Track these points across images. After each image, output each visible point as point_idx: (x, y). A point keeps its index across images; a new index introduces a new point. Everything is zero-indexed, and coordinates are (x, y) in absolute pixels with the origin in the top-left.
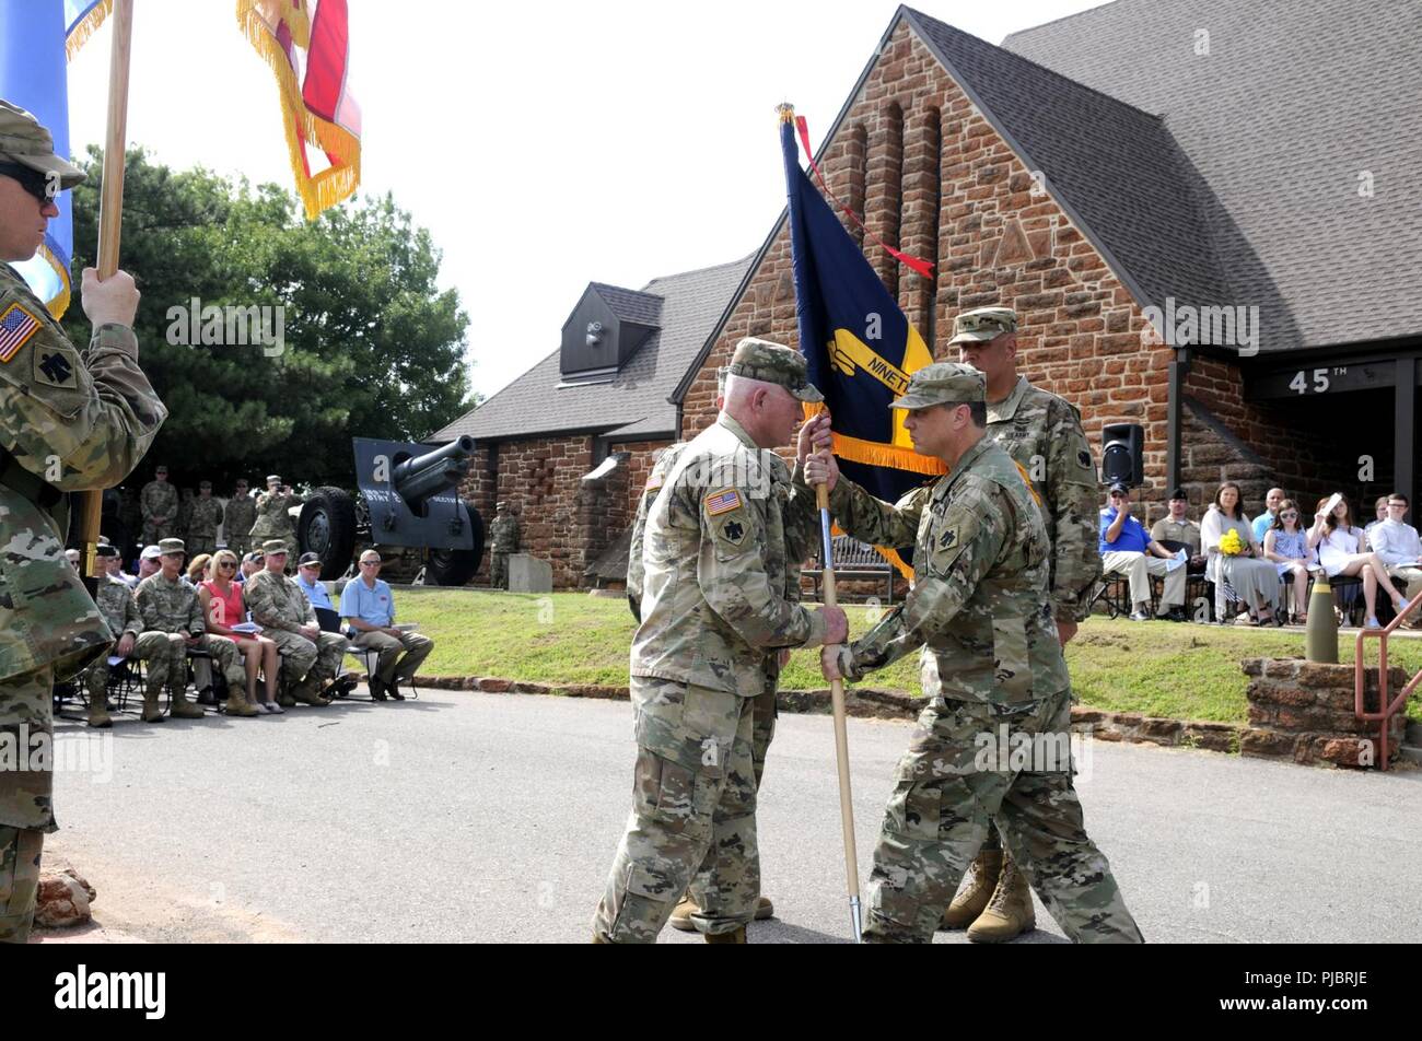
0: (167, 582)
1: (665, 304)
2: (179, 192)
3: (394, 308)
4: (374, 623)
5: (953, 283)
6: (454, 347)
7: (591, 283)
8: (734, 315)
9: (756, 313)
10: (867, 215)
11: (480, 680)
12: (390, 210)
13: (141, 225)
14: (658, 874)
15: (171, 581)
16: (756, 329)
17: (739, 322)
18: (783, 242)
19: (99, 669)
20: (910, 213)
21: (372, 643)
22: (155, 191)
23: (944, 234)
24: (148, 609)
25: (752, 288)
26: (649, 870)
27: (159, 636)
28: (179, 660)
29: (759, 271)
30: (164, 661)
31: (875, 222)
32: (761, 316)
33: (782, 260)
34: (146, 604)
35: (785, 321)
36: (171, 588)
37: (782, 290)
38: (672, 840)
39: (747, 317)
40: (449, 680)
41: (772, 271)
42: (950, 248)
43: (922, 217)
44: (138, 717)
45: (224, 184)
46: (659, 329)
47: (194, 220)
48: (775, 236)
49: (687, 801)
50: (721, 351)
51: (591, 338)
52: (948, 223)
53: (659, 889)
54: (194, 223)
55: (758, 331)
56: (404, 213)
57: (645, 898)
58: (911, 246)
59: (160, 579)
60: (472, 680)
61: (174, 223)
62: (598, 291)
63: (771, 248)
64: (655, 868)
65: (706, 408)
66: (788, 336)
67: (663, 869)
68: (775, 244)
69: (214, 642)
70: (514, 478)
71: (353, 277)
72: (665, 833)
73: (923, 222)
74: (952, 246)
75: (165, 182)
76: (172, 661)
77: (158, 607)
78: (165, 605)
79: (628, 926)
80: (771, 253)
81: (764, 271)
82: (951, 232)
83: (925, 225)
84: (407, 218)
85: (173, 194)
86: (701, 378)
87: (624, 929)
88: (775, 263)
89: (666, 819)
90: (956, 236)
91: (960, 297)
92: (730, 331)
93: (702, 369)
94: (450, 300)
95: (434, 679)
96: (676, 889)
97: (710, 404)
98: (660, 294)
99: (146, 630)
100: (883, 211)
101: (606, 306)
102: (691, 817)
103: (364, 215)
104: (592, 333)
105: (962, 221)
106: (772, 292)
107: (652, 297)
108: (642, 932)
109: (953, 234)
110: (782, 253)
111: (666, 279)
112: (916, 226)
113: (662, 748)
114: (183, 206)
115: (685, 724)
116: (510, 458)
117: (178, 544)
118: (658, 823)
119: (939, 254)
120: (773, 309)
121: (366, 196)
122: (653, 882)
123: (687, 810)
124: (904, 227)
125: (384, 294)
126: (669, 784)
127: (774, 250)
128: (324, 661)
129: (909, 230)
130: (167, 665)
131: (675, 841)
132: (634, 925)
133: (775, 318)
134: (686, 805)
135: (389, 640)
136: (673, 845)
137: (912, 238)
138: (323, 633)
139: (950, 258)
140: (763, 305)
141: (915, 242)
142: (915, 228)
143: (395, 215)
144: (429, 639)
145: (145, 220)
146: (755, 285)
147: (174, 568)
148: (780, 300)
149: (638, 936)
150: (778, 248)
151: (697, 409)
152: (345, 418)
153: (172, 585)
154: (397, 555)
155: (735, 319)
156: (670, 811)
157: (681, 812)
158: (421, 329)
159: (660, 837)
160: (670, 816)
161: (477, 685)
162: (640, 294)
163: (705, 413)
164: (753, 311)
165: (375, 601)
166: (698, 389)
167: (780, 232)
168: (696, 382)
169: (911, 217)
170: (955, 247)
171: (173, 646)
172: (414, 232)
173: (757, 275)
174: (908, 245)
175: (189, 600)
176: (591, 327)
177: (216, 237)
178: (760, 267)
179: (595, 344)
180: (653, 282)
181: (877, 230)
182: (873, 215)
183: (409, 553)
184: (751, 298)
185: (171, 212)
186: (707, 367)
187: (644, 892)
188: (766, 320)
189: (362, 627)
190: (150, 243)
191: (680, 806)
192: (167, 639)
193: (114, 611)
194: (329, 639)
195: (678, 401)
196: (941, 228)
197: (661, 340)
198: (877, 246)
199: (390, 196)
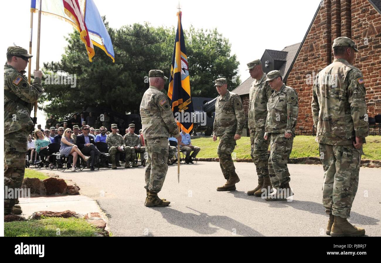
0: (131, 134)
1: (288, 54)
2: (153, 34)
3: (217, 61)
4: (185, 144)
5: (356, 43)
6: (234, 71)
7: (266, 50)
8: (298, 56)
9: (304, 55)
10: (332, 25)
11: (215, 159)
12: (216, 33)
13: (143, 44)
14: (159, 176)
15: (132, 134)
16: (304, 60)
17: (300, 58)
18: (310, 35)
19: (113, 155)
20: (343, 23)
21: (184, 149)
22: (146, 35)
23: (352, 29)
24: (127, 141)
25: (303, 48)
26: (157, 175)
27: (128, 147)
28: (133, 153)
29: (304, 43)
30: (129, 153)
31: (334, 27)
32: (305, 56)
33: (310, 40)
34: (126, 140)
35: (311, 57)
36: (132, 136)
37: (310, 48)
38: (161, 169)
39: (301, 57)
40: (208, 159)
41: (308, 43)
42: (354, 33)
43: (347, 24)
44: (124, 167)
45: (167, 31)
46: (286, 61)
47: (157, 41)
48: (308, 33)
49: (163, 161)
50: (295, 67)
51: (266, 65)
52: (353, 25)
53: (160, 179)
54: (157, 43)
55: (305, 60)
56: (220, 34)
57: (158, 181)
58: (344, 33)
59: (129, 134)
60: (214, 159)
61: (152, 43)
62: (268, 52)
63: (307, 37)
64: (159, 175)
65: (292, 83)
66: (313, 61)
67: (160, 175)
68: (308, 35)
69: (142, 148)
70: (247, 106)
71: (205, 53)
72: (160, 168)
73: (347, 26)
74: (355, 32)
75: (149, 32)
76: (132, 153)
77: (129, 141)
78: (131, 140)
79: (155, 186)
80: (307, 38)
81: (305, 43)
82: (354, 28)
83: (348, 26)
84: (221, 35)
85: (151, 35)
86: (290, 75)
87: (155, 187)
88: (308, 40)
89: (159, 165)
90: (356, 29)
91: (358, 46)
92: (297, 61)
93: (291, 72)
94: (234, 58)
95: (205, 159)
96: (163, 178)
97: (293, 82)
98: (287, 51)
99: (126, 146)
100: (336, 23)
101: (270, 56)
102: (164, 164)
103: (209, 35)
104: (267, 64)
105: (357, 25)
106: (308, 49)
107: (284, 52)
108: (158, 187)
109: (355, 28)
110: (310, 38)
111: (289, 47)
112: (345, 27)
113: (157, 151)
114: (153, 38)
115: (161, 146)
116: (246, 101)
117: (133, 125)
118: (158, 166)
119: (352, 34)
120: (308, 54)
121: (210, 30)
122: (159, 177)
123: (163, 163)
124: (342, 28)
125: (214, 57)
126: (160, 158)
127: (308, 37)
128: (171, 154)
129: (343, 28)
130: (130, 154)
131: (162, 169)
132: (157, 186)
133: (309, 56)
134: (163, 162)
135: (188, 148)
136: (161, 170)
137: (344, 31)
138: (170, 146)
139: (354, 35)
140: (306, 53)
141: (345, 32)
142: (345, 28)
143: (217, 35)
144: (199, 148)
145: (145, 43)
146: (303, 47)
147: (132, 131)
148: (310, 51)
149: (158, 188)
150: (309, 36)
151: (290, 84)
152: (200, 92)
153: (132, 135)
154: (206, 128)
155: (298, 58)
156: (160, 163)
157: (162, 163)
158: (225, 67)
159: (158, 169)
160: (160, 164)
161: (215, 160)
162: (281, 52)
163: (292, 85)
164: (303, 55)
165: (185, 138)
166: (290, 78)
167: (309, 32)
168: (289, 76)
169: (343, 24)
170: (356, 32)
171: (132, 150)
172: (223, 39)
173: (304, 45)
174: (343, 33)
175: (137, 139)
176: (266, 62)
177: (163, 45)
178: (304, 42)
179: (268, 67)
180: (285, 48)
181: (335, 29)
182: (333, 25)
183: (209, 128)
184: (302, 51)
185: (151, 40)
186: (292, 71)
187: (158, 180)
188: (306, 57)
189: (182, 145)
190: (145, 49)
191: (162, 162)
192: (130, 148)
193: (119, 142)
194: (172, 148)
195: (285, 82)
196: (352, 27)
197: (286, 64)
198: (335, 34)
199: (216, 29)
